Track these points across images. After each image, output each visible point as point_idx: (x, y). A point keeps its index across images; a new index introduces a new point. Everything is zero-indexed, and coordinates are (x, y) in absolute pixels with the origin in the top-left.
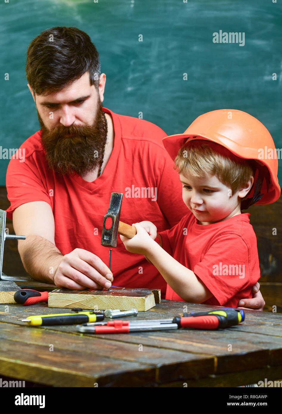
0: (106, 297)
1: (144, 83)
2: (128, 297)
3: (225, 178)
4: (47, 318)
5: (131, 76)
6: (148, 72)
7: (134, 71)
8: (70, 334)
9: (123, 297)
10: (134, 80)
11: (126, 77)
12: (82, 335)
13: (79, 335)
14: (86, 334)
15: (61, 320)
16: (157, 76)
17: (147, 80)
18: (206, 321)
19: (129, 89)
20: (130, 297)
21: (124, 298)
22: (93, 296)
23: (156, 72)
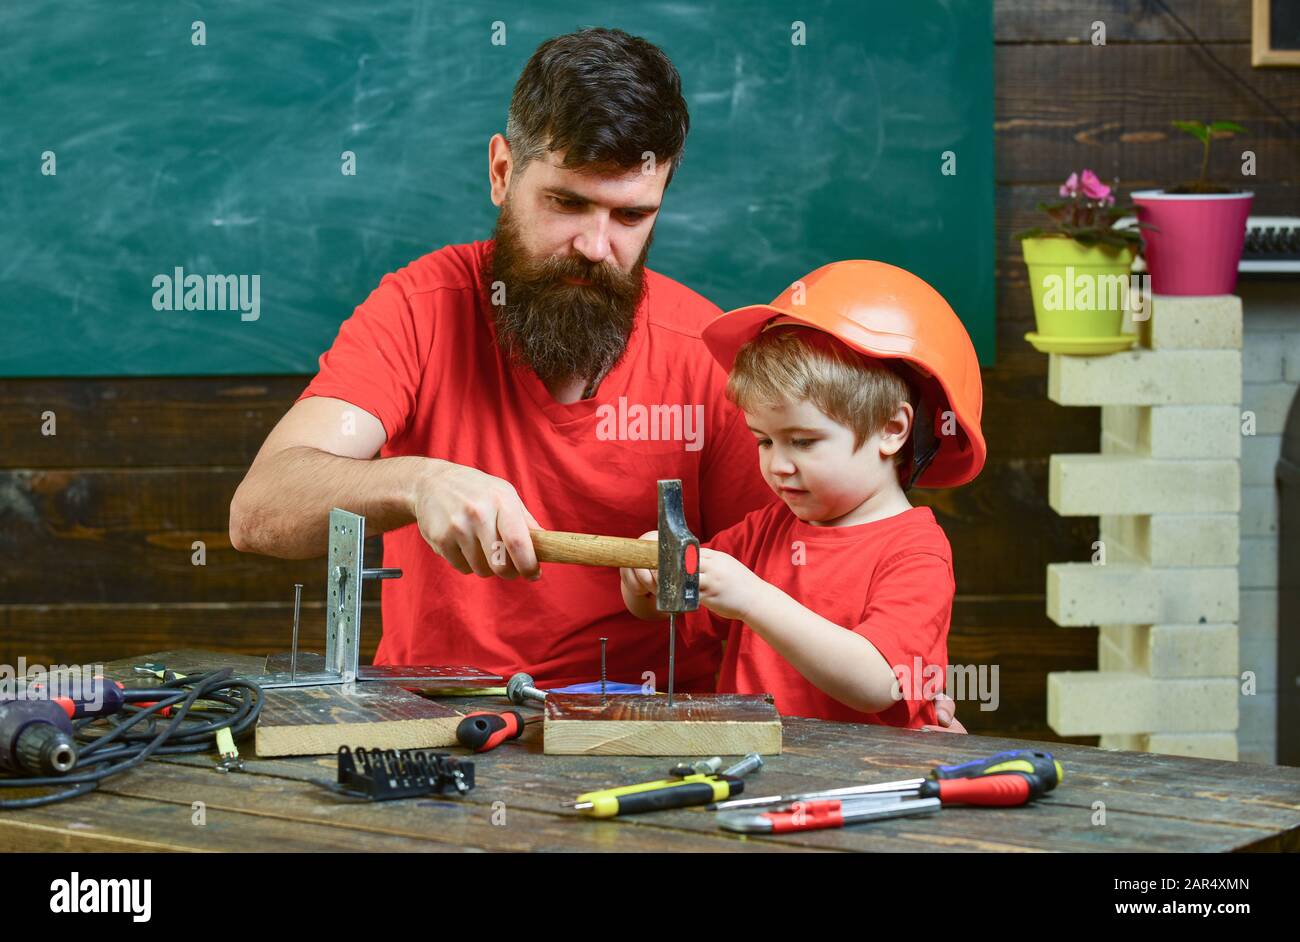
0: (687, 725)
1: (393, 113)
2: (740, 723)
3: (836, 405)
4: (629, 797)
5: (360, 96)
6: (402, 84)
7: (366, 82)
8: (711, 837)
9: (729, 723)
10: (369, 105)
11: (347, 98)
12: (743, 838)
13: (738, 839)
14: (753, 836)
15: (658, 799)
16: (428, 95)
17: (401, 104)
18: (1001, 787)
19: (356, 128)
20: (745, 723)
21: (731, 726)
22: (655, 725)
23: (424, 84)
